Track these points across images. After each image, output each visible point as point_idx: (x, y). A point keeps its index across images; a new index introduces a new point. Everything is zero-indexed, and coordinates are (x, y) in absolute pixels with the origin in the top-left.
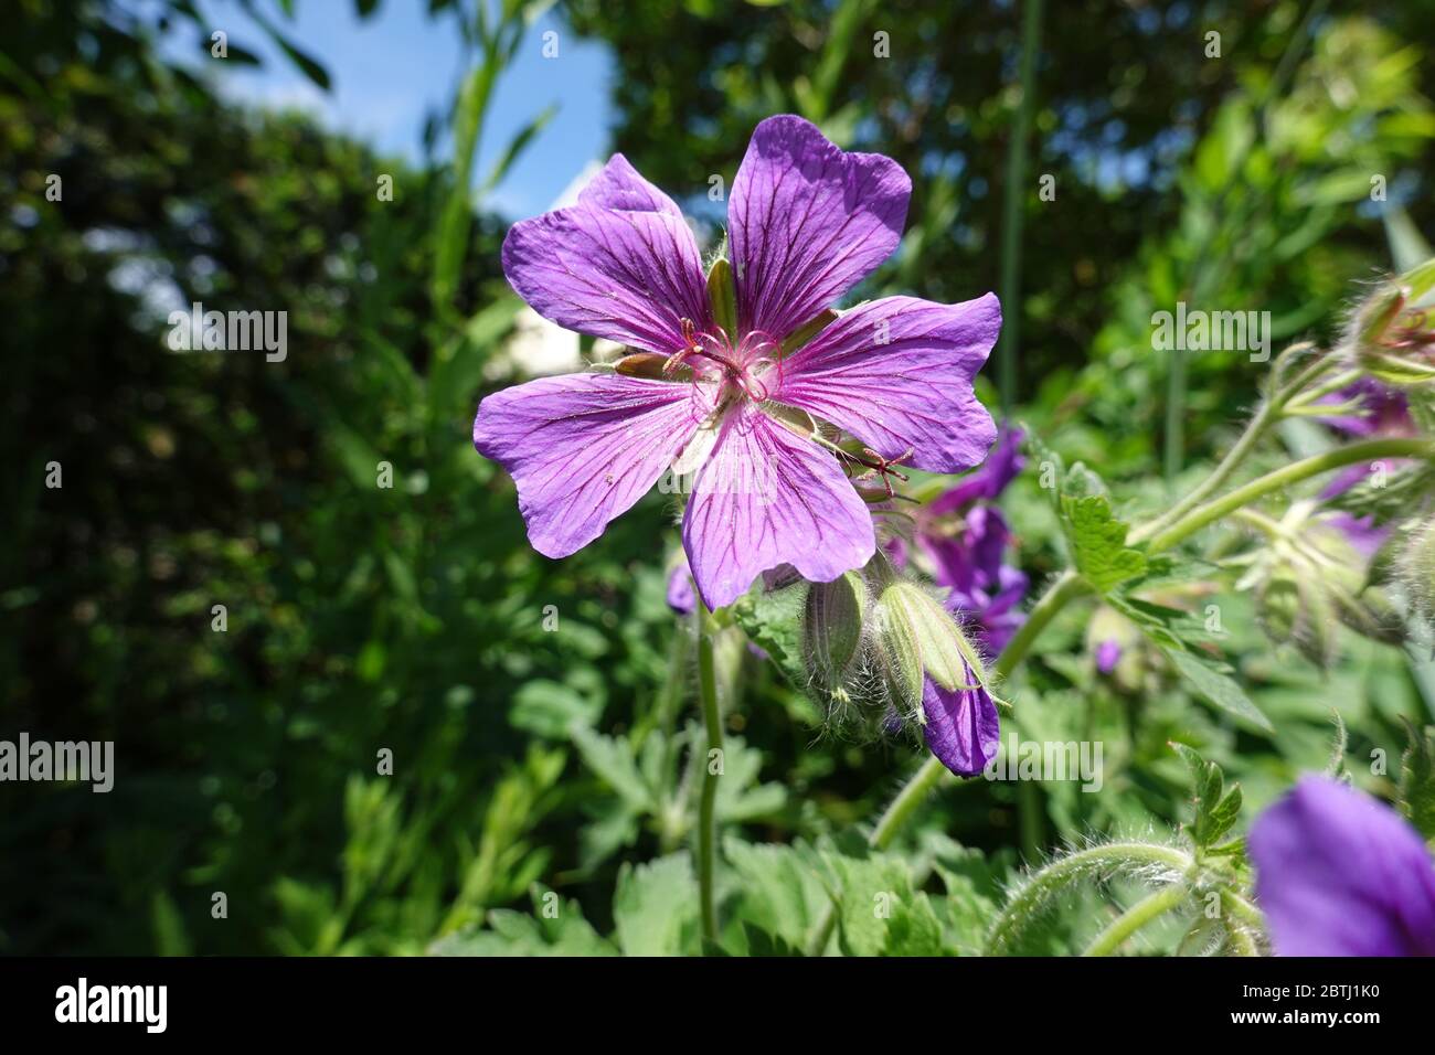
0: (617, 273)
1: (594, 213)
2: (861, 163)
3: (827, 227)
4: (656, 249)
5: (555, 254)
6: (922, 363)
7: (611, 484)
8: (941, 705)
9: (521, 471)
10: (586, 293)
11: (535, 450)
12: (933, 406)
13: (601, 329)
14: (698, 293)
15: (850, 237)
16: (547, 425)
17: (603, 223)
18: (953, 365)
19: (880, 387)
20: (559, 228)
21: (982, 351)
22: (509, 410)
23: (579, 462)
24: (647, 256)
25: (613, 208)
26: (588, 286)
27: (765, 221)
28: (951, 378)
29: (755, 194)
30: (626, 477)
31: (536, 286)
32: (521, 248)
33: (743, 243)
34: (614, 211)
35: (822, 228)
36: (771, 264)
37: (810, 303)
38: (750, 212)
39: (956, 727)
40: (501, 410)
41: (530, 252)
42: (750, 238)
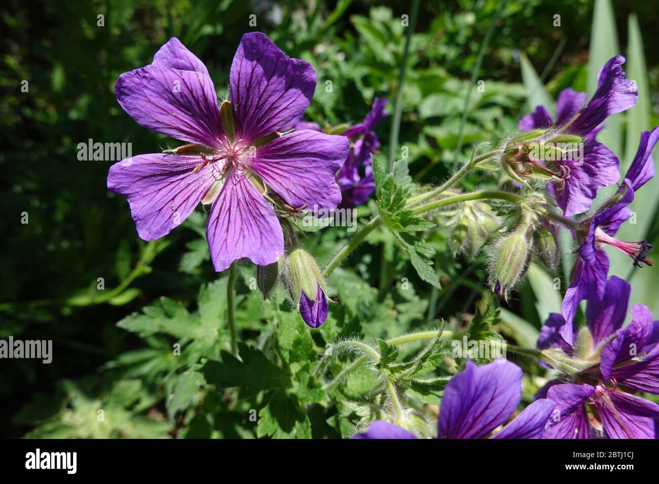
0: (175, 103)
1: (162, 70)
2: (295, 63)
3: (278, 91)
4: (194, 93)
5: (143, 91)
6: (314, 165)
7: (173, 210)
8: (307, 303)
9: (132, 199)
10: (160, 113)
11: (137, 190)
12: (316, 185)
13: (168, 132)
14: (215, 115)
15: (288, 97)
16: (143, 179)
17: (167, 77)
18: (327, 167)
19: (295, 173)
20: (144, 77)
21: (340, 163)
22: (124, 172)
23: (159, 197)
24: (189, 96)
25: (172, 68)
26: (161, 110)
27: (248, 85)
28: (326, 173)
29: (243, 71)
30: (180, 208)
31: (134, 107)
32: (125, 87)
33: (237, 95)
34: (173, 69)
35: (274, 91)
36: (251, 105)
37: (268, 127)
38: (241, 80)
39: (311, 312)
40: (120, 171)
41: (130, 90)
42: (240, 93)
